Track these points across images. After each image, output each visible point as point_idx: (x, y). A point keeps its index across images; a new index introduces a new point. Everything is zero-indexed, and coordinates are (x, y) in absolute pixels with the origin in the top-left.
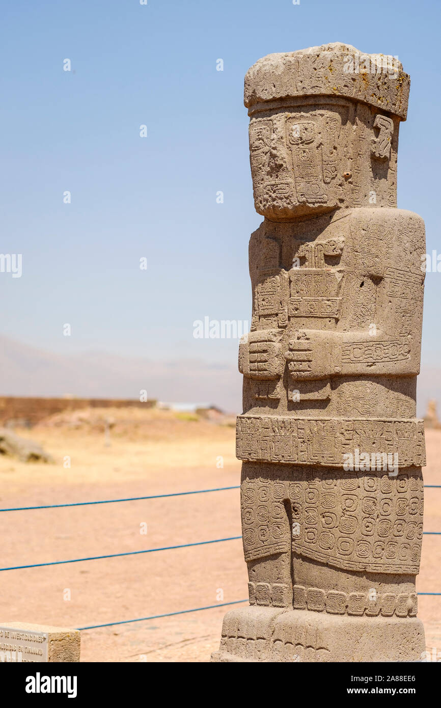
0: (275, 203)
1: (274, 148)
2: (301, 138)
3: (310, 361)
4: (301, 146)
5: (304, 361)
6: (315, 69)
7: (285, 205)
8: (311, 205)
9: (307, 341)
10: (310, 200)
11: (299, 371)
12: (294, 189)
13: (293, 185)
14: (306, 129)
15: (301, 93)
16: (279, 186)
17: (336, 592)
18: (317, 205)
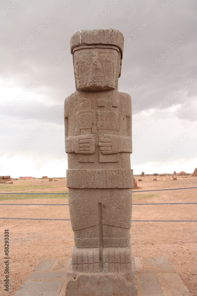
0: (95, 83)
1: (96, 62)
2: (107, 60)
3: (111, 146)
4: (106, 63)
5: (109, 146)
6: (112, 35)
7: (101, 85)
8: (109, 86)
9: (109, 139)
10: (110, 84)
11: (107, 150)
12: (104, 79)
13: (103, 77)
14: (108, 57)
15: (106, 43)
16: (98, 77)
17: (124, 238)
18: (111, 86)
